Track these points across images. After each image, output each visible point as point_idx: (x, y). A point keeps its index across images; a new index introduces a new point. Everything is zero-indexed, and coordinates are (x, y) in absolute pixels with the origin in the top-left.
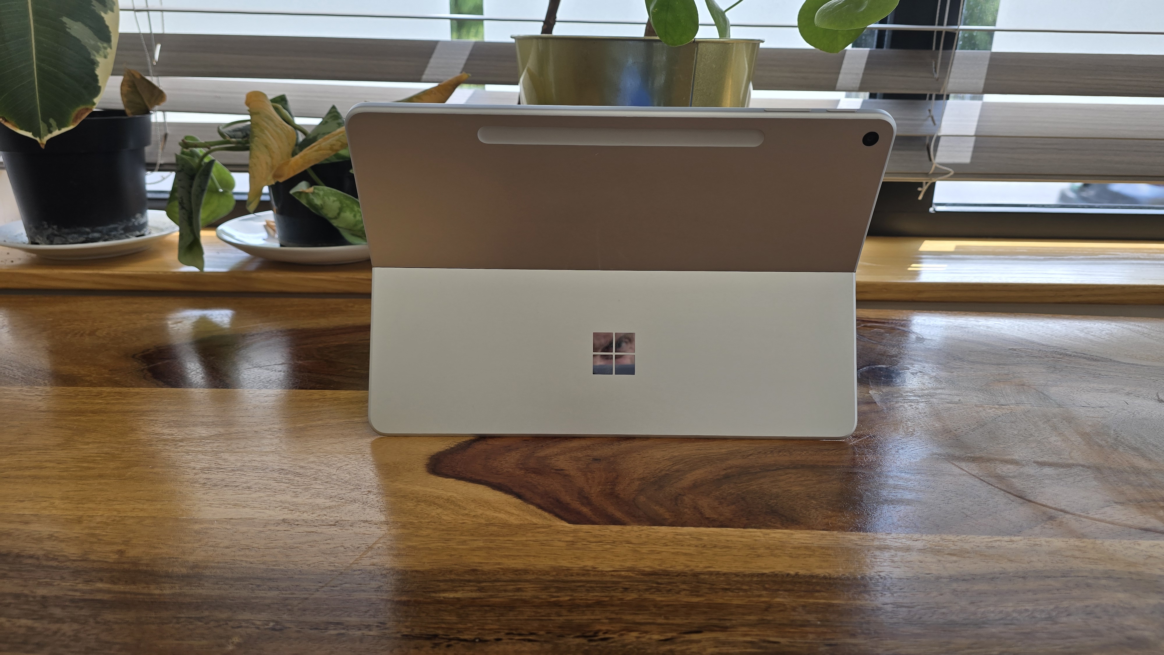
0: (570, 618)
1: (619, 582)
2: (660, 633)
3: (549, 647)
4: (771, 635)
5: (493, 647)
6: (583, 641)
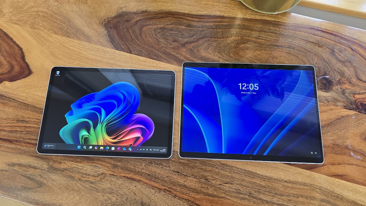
0: (204, 174)
1: (215, 165)
2: (220, 182)
3: (198, 180)
4: (240, 188)
5: (188, 178)
6: (205, 180)
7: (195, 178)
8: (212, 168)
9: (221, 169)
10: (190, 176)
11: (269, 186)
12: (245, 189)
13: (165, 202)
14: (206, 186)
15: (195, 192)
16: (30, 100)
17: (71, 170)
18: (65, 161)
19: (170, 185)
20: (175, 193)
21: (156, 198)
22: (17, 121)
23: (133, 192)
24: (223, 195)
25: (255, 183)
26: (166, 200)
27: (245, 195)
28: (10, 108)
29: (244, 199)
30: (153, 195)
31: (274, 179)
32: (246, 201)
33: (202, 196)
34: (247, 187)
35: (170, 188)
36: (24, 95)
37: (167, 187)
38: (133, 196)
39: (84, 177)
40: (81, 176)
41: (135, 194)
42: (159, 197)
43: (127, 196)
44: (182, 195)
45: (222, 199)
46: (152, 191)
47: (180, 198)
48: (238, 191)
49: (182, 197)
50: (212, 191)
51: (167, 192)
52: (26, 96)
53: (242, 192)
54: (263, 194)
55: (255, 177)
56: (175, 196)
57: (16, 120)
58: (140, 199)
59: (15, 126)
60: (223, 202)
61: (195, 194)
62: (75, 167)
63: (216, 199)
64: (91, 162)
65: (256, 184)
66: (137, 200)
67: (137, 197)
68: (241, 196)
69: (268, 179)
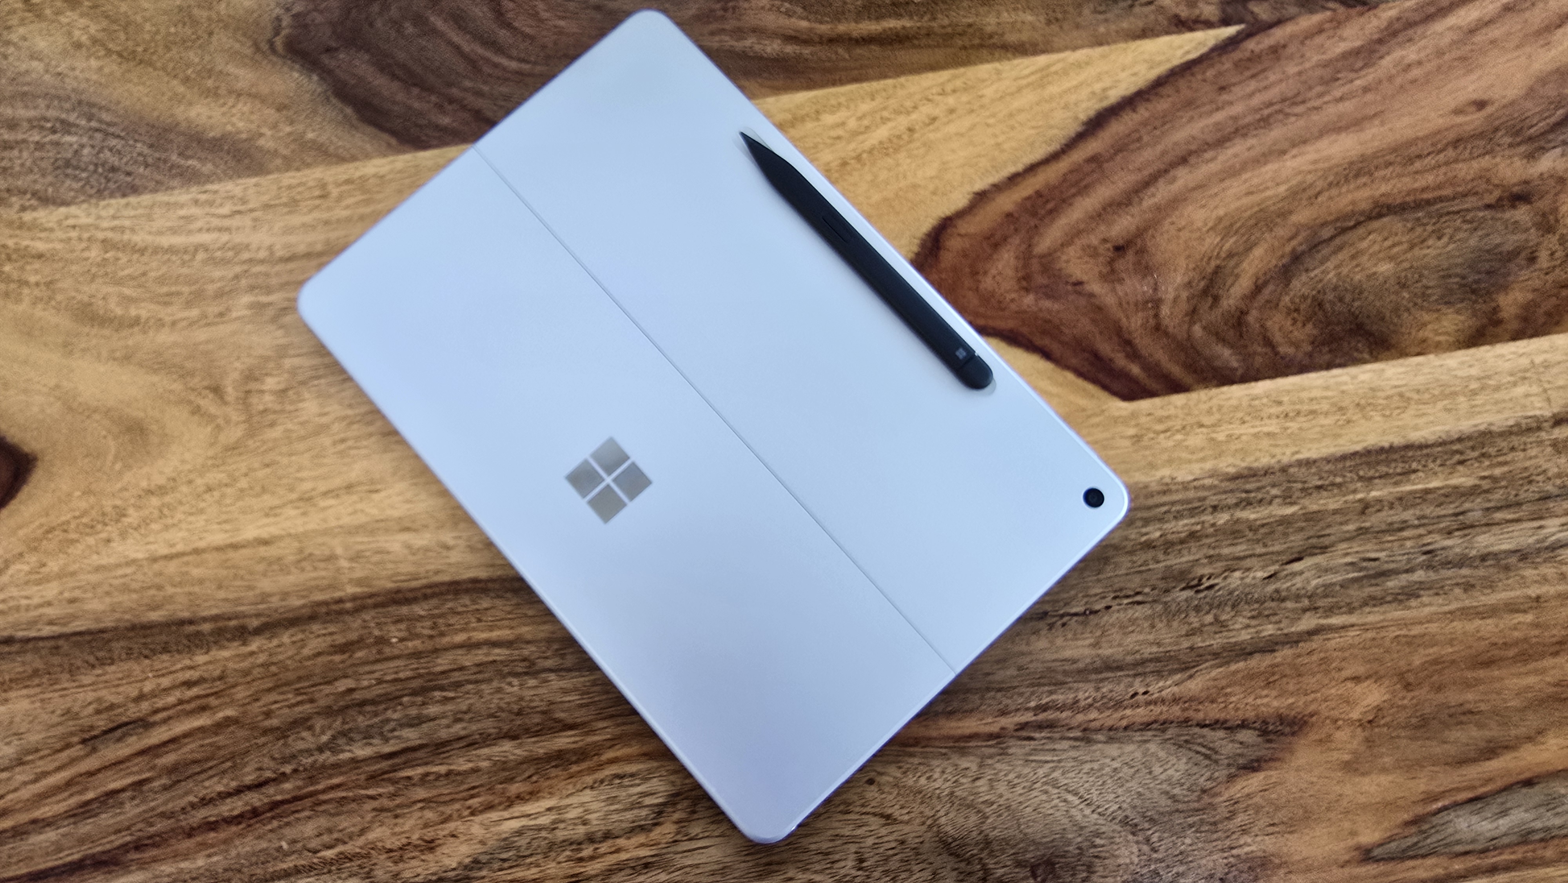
0: (1168, 563)
1: (1204, 499)
2: (1263, 568)
3: (1159, 608)
4: (1370, 549)
5: (1106, 619)
6: (1189, 593)
7: (1139, 603)
8: (1193, 520)
9: (1237, 505)
10: (1108, 608)
11: (1494, 479)
12: (1396, 544)
13: (1055, 784)
14: (1209, 618)
15: (1173, 672)
16: (96, 605)
17: (504, 856)
18: (451, 826)
19: (1033, 693)
20: (1080, 718)
21: (1002, 788)
22: (84, 741)
23: (874, 814)
24: (1308, 622)
25: (1427, 491)
26: (1056, 774)
27: (1407, 571)
28: (12, 694)
29: (1410, 593)
30: (978, 783)
31: (1502, 434)
32: (1425, 599)
33: (1214, 673)
34: (1401, 529)
35: (1044, 708)
36: (51, 591)
37: (1027, 709)
38: (883, 831)
39: (592, 858)
40: (569, 859)
41: (888, 817)
42: (1011, 776)
43: (853, 848)
44: (1117, 715)
45: (1316, 643)
46: (964, 763)
47: (1114, 734)
48: (1365, 568)
49: (1124, 723)
50: (1248, 626)
51: (1037, 735)
52: (67, 595)
53: (1386, 567)
54: (1487, 525)
55: (1414, 465)
56: (1086, 735)
57: (75, 739)
58: (924, 828)
59: (91, 774)
60: (1322, 655)
61: (1178, 677)
62: (520, 833)
63: (1284, 654)
64: (584, 765)
65: (1430, 496)
66: (912, 842)
67: (907, 829)
68: (1390, 584)
69: (1473, 448)
